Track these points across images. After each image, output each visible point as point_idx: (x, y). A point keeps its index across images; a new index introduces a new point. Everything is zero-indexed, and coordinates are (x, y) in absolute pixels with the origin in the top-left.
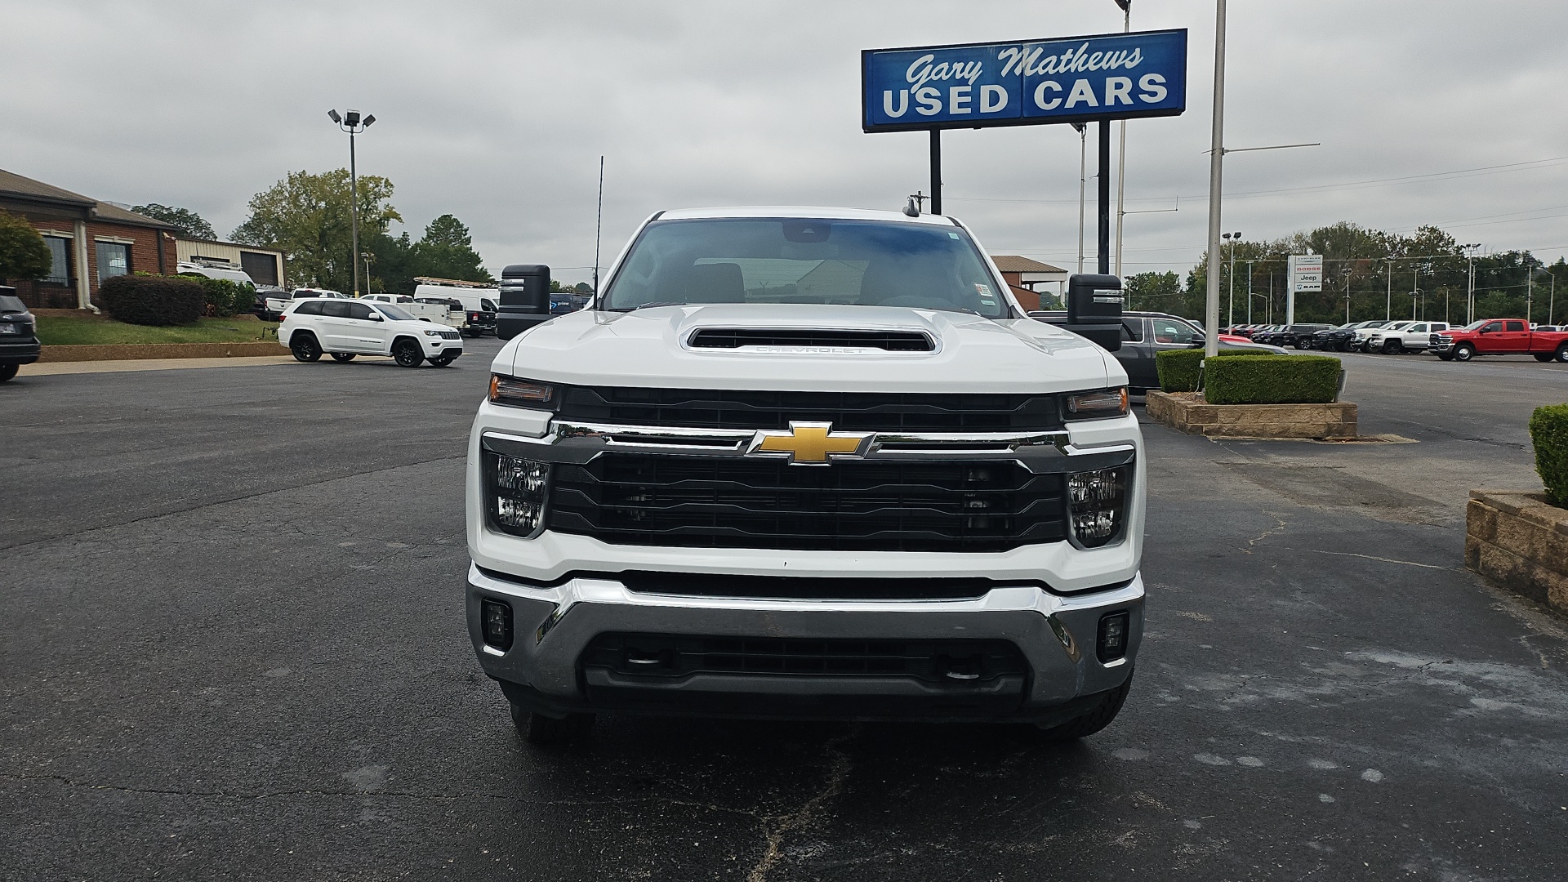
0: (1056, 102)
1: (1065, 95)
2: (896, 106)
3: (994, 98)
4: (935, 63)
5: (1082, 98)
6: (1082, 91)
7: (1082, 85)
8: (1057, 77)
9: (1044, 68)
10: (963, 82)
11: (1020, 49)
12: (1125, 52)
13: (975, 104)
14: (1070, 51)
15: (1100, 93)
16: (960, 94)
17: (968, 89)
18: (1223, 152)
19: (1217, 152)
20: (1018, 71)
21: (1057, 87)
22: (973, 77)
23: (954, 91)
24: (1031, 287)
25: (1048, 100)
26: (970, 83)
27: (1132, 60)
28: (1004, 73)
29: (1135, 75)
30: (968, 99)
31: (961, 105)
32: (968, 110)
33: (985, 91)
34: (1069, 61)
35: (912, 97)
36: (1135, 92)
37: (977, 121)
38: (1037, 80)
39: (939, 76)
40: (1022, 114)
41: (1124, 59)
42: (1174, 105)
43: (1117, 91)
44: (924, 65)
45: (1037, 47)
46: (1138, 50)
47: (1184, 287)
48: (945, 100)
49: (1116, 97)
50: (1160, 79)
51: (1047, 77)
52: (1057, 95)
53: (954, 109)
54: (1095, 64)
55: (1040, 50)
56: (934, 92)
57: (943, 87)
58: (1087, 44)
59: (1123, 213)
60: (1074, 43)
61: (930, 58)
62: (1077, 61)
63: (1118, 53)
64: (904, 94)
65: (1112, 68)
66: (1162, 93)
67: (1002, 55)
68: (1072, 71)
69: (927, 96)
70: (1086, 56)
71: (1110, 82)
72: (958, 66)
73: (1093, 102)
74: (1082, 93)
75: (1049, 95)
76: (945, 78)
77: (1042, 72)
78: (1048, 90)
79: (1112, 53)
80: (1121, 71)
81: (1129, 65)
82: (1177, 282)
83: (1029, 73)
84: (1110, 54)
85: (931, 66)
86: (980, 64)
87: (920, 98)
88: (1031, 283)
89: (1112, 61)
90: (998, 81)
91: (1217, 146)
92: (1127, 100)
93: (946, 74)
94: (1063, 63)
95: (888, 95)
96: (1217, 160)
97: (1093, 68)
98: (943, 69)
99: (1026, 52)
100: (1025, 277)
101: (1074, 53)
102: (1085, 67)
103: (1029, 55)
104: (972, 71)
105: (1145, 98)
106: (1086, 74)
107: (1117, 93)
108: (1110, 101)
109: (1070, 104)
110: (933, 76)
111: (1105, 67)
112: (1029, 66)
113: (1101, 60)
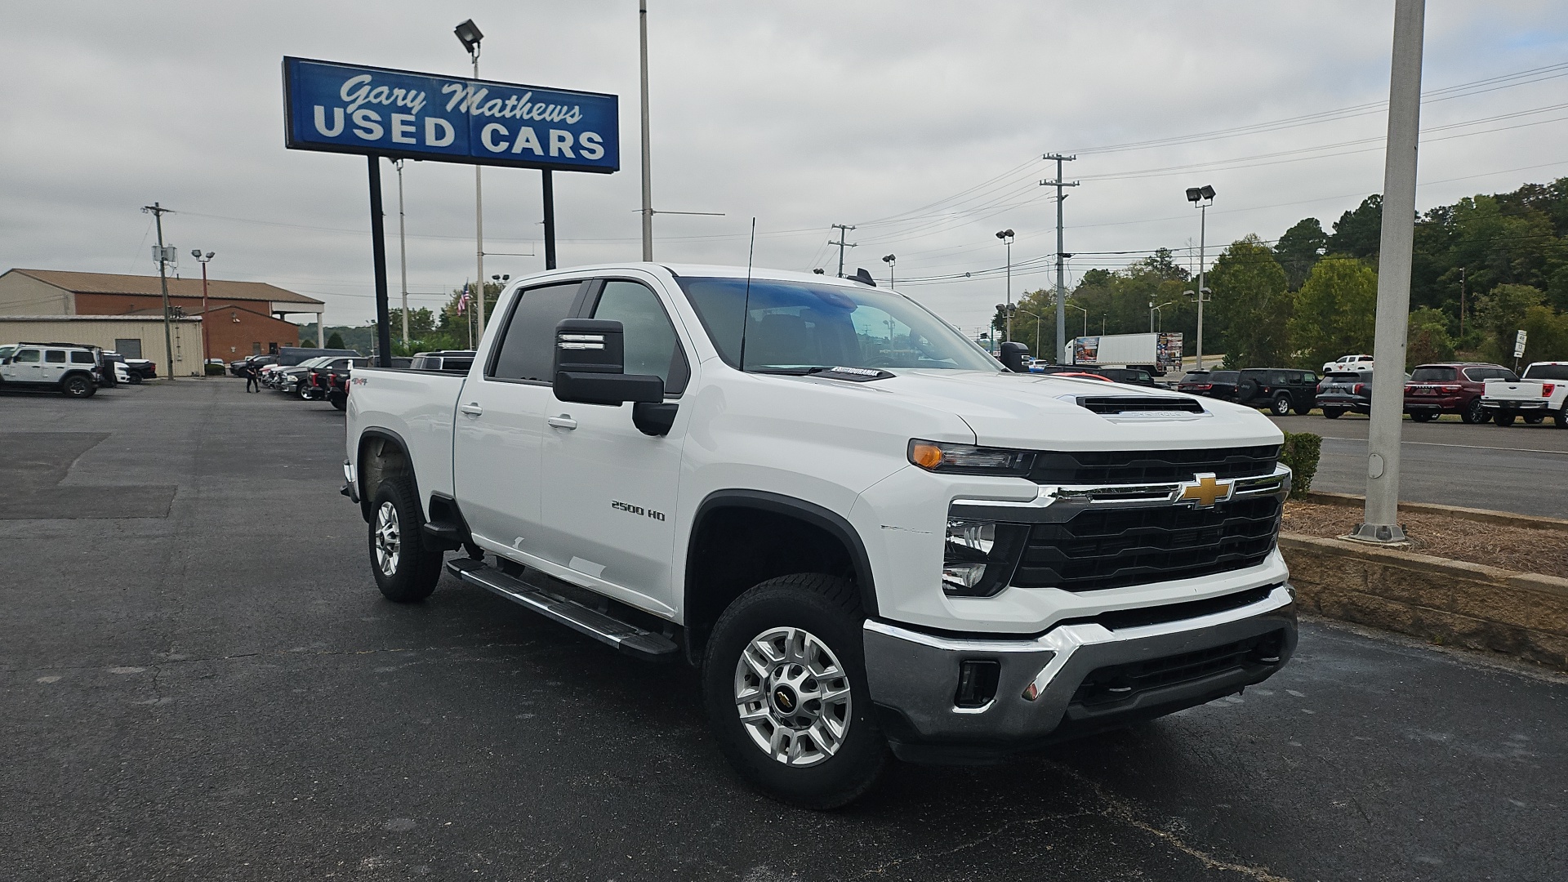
0: (504, 146)
1: (511, 139)
2: (330, 124)
3: (439, 132)
4: (374, 84)
5: (527, 145)
6: (527, 139)
7: (527, 132)
8: (502, 121)
9: (490, 109)
10: (406, 110)
11: (465, 87)
12: (565, 108)
13: (420, 134)
14: (515, 97)
15: (545, 143)
16: (404, 123)
17: (412, 118)
18: (652, 212)
19: (648, 212)
20: (463, 108)
21: (504, 131)
22: (417, 106)
23: (396, 118)
24: (282, 317)
25: (495, 143)
26: (414, 111)
27: (572, 116)
28: (449, 107)
29: (576, 130)
30: (412, 129)
31: (404, 134)
32: (413, 141)
33: (430, 123)
34: (514, 108)
35: (348, 118)
36: (577, 147)
37: (422, 153)
38: (483, 121)
39: (378, 100)
40: (468, 151)
41: (565, 114)
42: (609, 164)
43: (560, 144)
44: (360, 85)
45: (483, 87)
46: (577, 108)
47: (438, 323)
48: (387, 125)
49: (560, 149)
50: (598, 138)
51: (492, 119)
52: (504, 138)
53: (397, 137)
54: (539, 114)
55: (484, 92)
56: (374, 116)
57: (385, 113)
58: (530, 94)
59: (483, 254)
60: (519, 90)
61: (367, 78)
62: (521, 108)
63: (559, 107)
64: (339, 113)
65: (555, 121)
66: (600, 152)
67: (446, 90)
68: (518, 117)
69: (366, 118)
70: (529, 105)
71: (554, 134)
72: (399, 92)
73: (538, 151)
74: (527, 141)
75: (496, 138)
76: (385, 102)
77: (488, 114)
78: (495, 132)
79: (553, 106)
80: (562, 125)
81: (570, 121)
82: (431, 319)
83: (474, 112)
84: (552, 107)
85: (368, 88)
86: (423, 95)
87: (357, 118)
88: (282, 314)
89: (554, 114)
90: (444, 115)
91: (647, 207)
92: (569, 154)
93: (387, 99)
94: (508, 108)
95: (319, 112)
96: (647, 219)
97: (537, 118)
98: (382, 92)
99: (471, 90)
100: (276, 307)
101: (518, 100)
102: (530, 116)
103: (474, 94)
104: (416, 101)
105: (585, 153)
106: (530, 123)
107: (561, 145)
108: (554, 152)
109: (517, 149)
110: (371, 98)
111: (548, 119)
112: (475, 105)
113: (544, 111)
